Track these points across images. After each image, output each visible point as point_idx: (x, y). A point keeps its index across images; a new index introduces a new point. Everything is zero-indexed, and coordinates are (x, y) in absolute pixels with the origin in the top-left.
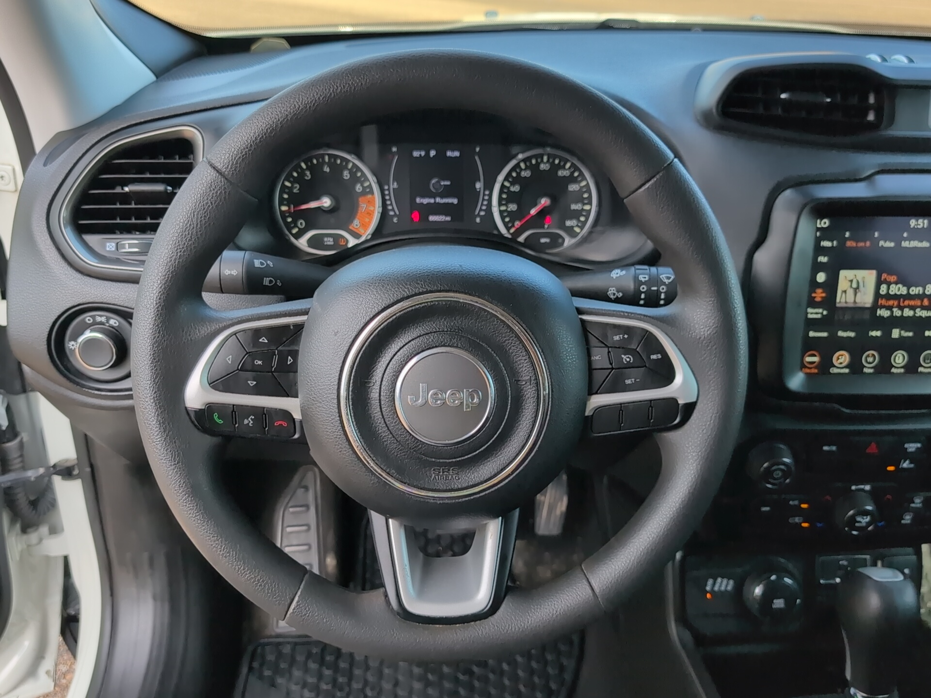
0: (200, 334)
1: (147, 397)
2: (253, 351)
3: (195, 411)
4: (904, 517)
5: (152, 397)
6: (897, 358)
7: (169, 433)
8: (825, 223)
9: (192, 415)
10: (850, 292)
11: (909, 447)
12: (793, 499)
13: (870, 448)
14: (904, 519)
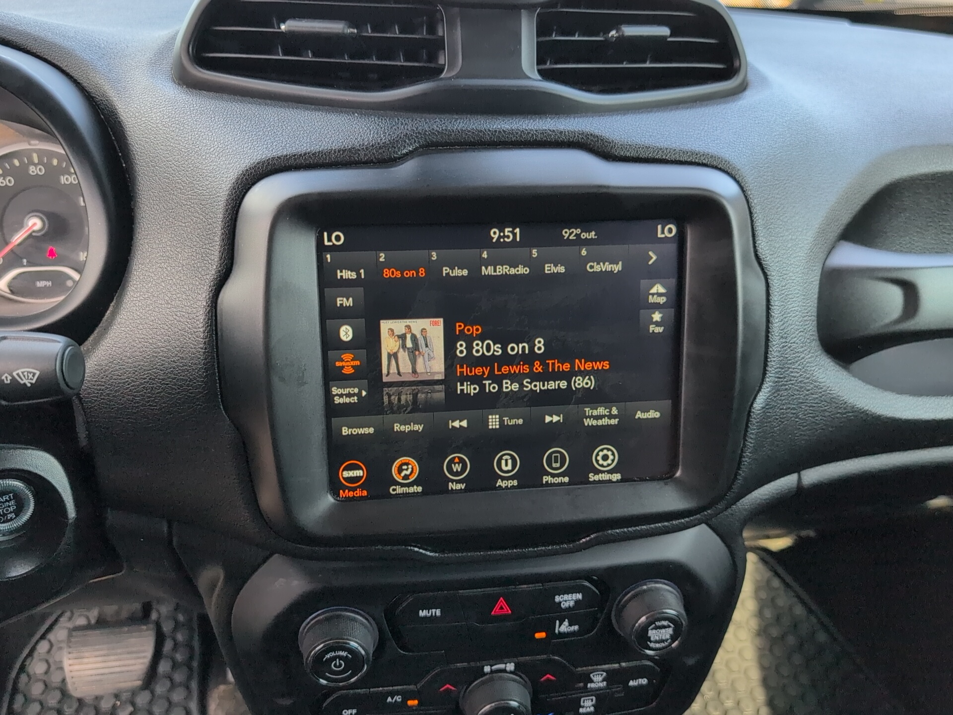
4: (582, 704)
6: (503, 462)
8: (337, 238)
10: (403, 356)
11: (563, 601)
12: (392, 694)
13: (497, 606)
14: (583, 707)
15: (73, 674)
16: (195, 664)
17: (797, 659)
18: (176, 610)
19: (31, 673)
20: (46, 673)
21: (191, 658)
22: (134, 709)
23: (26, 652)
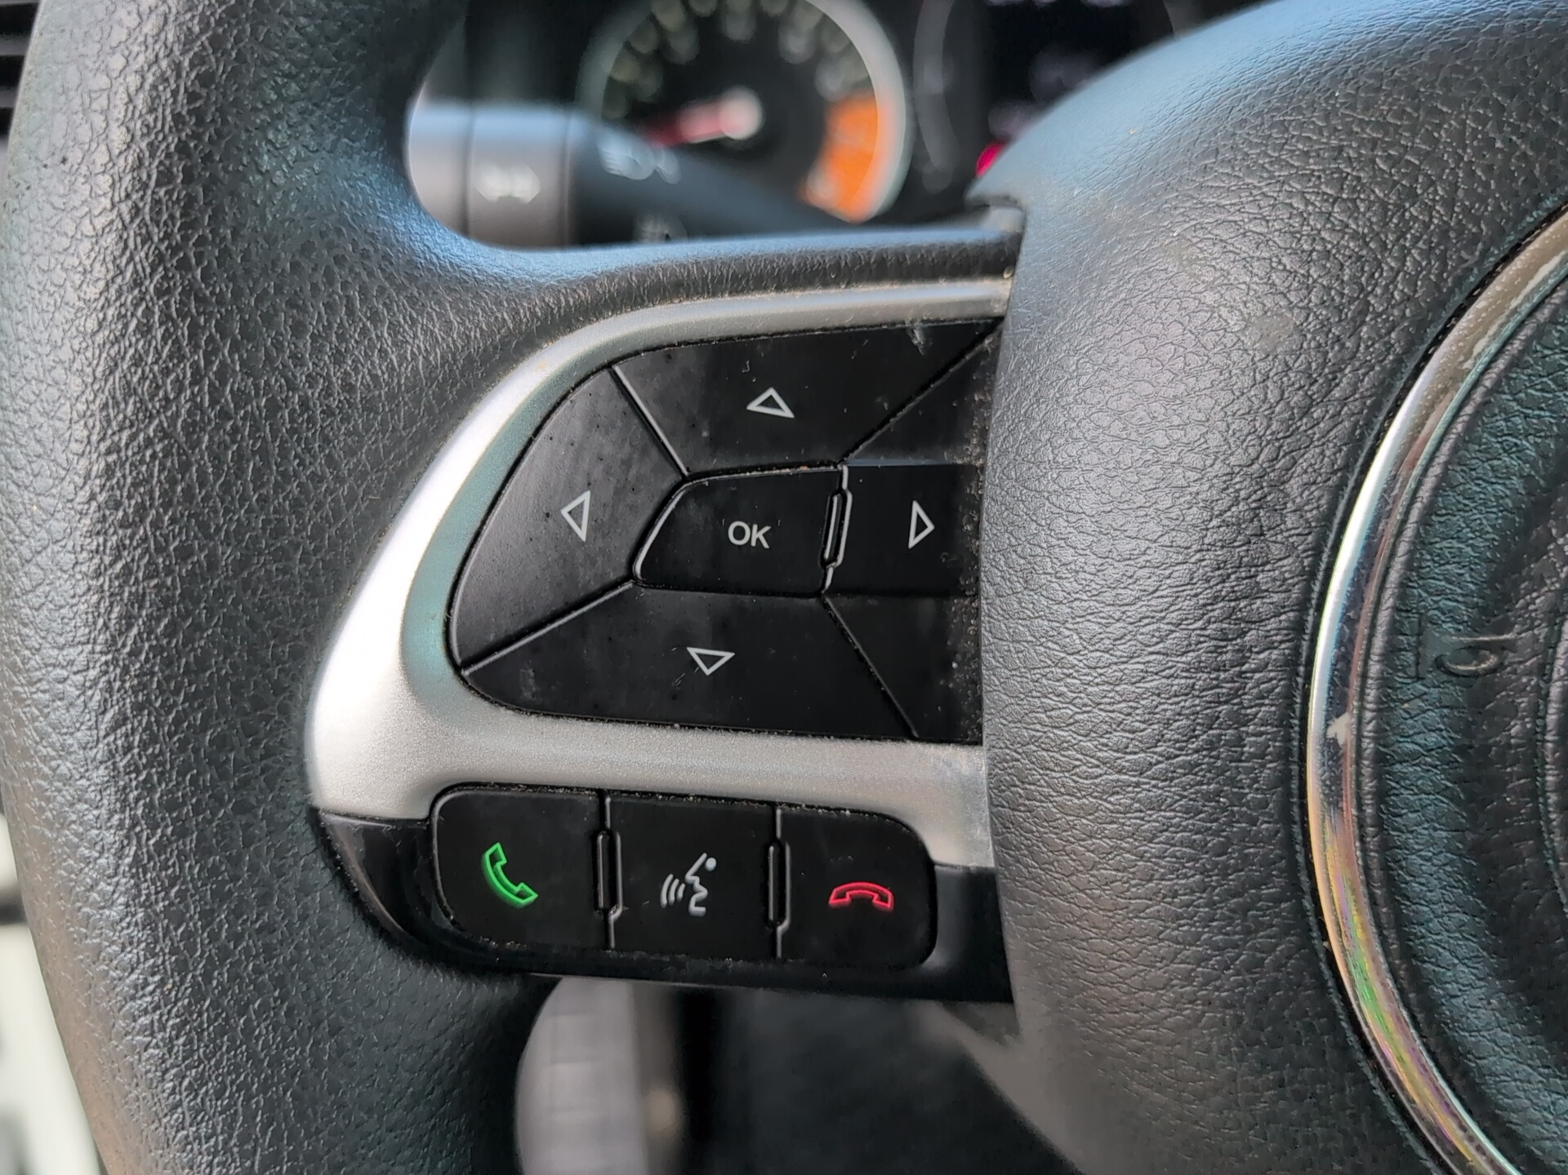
0: (402, 358)
1: (64, 751)
2: (714, 464)
3: (366, 832)
5: (100, 752)
7: (207, 977)
9: (352, 853)
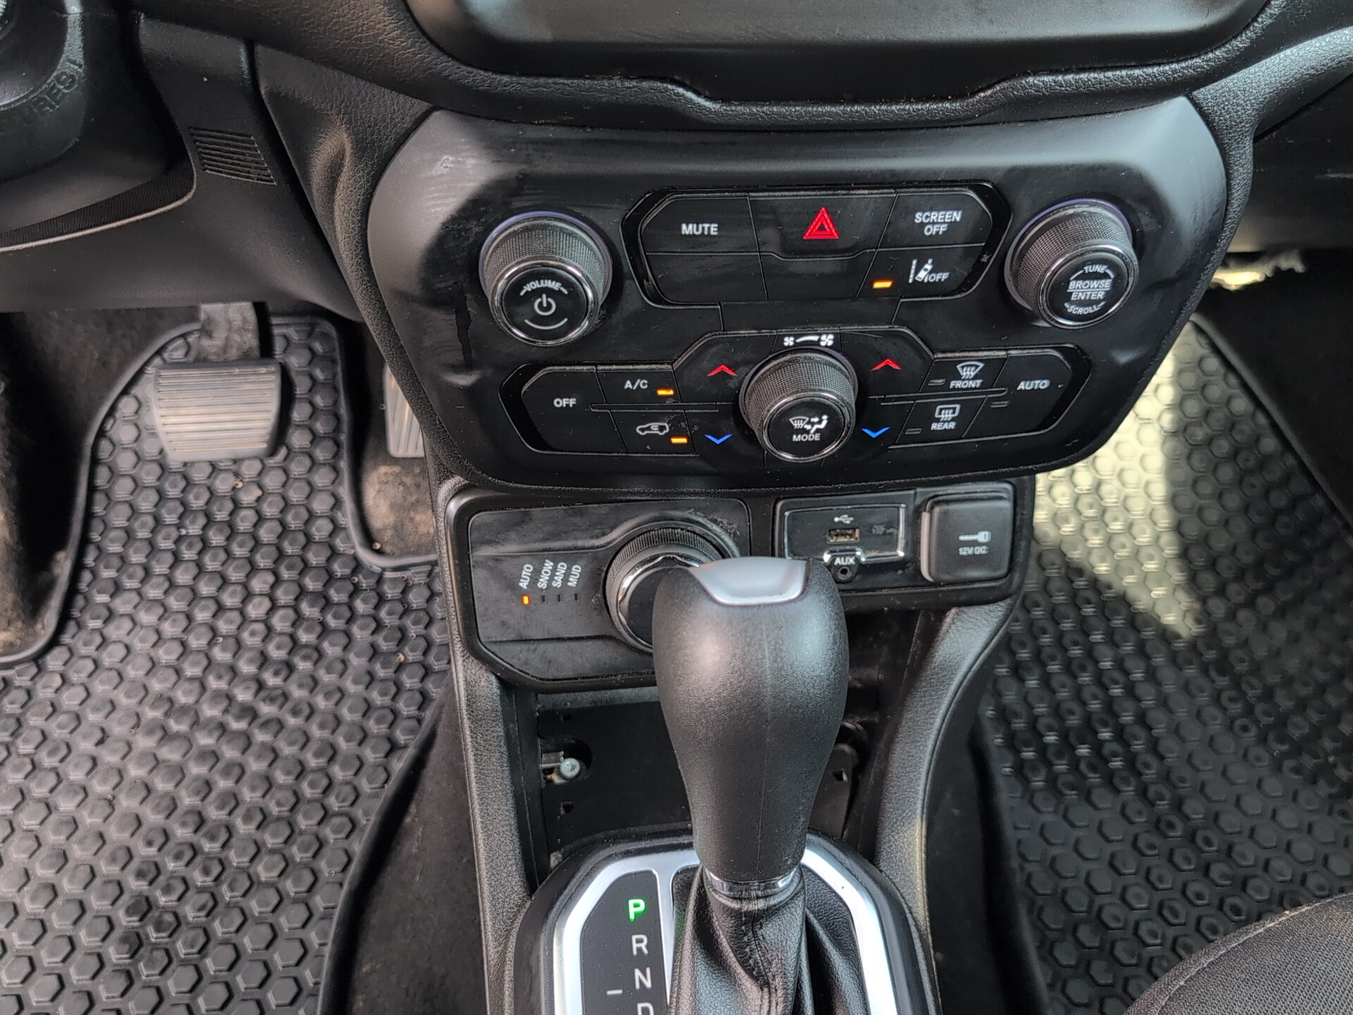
4: (937, 416)
11: (929, 223)
12: (634, 376)
13: (815, 226)
14: (938, 420)
15: (171, 437)
16: (343, 438)
17: (1227, 473)
18: (310, 363)
19: (115, 438)
20: (137, 439)
21: (337, 430)
22: (263, 491)
23: (104, 410)
